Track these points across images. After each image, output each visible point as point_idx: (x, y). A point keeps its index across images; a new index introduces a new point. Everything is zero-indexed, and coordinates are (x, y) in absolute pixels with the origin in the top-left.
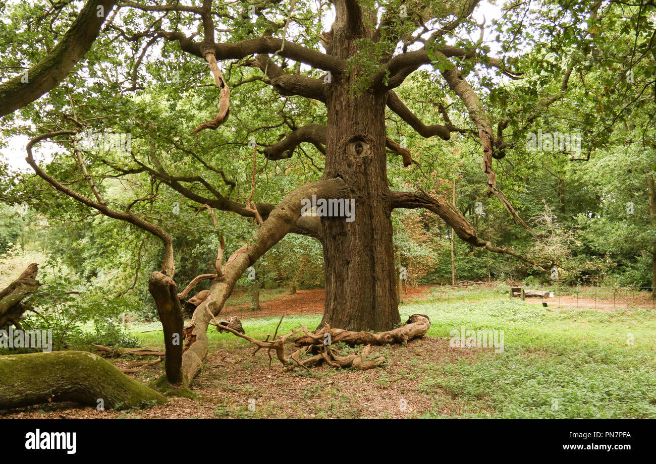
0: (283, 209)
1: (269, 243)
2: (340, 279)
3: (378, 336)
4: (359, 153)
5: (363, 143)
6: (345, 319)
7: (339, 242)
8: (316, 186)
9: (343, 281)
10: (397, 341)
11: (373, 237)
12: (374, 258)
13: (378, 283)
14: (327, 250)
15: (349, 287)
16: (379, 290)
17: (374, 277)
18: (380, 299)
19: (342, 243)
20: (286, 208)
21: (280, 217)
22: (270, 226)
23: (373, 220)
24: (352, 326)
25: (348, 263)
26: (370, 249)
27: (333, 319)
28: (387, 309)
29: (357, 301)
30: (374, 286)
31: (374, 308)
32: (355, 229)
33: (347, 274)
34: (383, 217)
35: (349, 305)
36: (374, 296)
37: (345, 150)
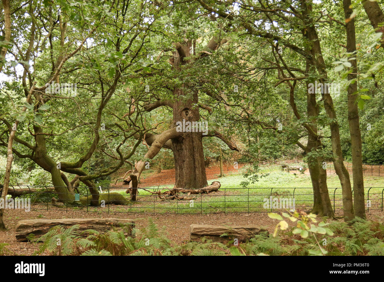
0: (157, 143)
1: (152, 156)
2: (181, 168)
3: (197, 190)
4: (187, 115)
5: (188, 111)
6: (184, 184)
7: (180, 153)
8: (169, 132)
9: (182, 169)
10: (204, 192)
11: (194, 150)
12: (194, 159)
13: (197, 169)
14: (175, 156)
15: (185, 171)
16: (197, 172)
17: (195, 167)
18: (197, 175)
19: (181, 153)
20: (158, 142)
21: (156, 146)
22: (152, 150)
23: (194, 143)
24: (186, 187)
25: (184, 161)
26: (193, 155)
27: (179, 184)
28: (201, 180)
29: (188, 177)
30: (195, 170)
31: (195, 179)
32: (186, 147)
33: (184, 166)
34: (198, 142)
35: (185, 178)
36: (195, 174)
37: (181, 114)
